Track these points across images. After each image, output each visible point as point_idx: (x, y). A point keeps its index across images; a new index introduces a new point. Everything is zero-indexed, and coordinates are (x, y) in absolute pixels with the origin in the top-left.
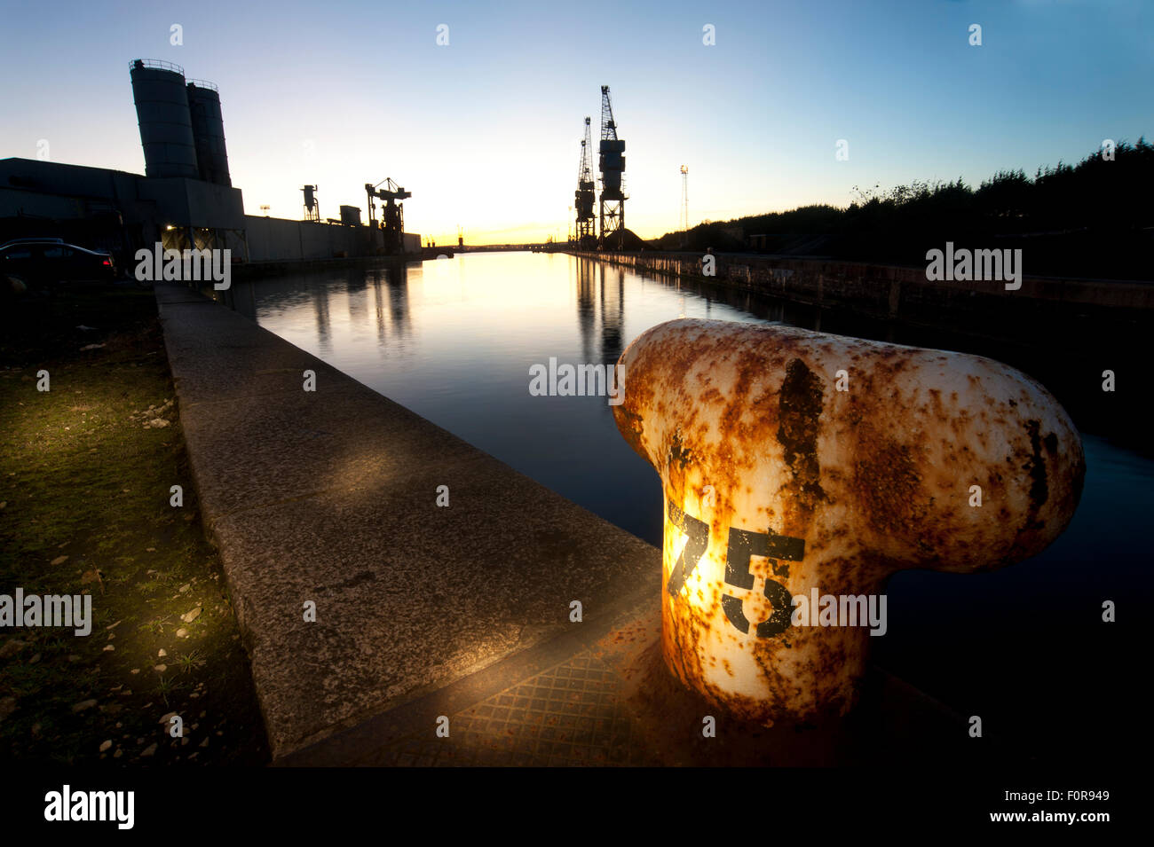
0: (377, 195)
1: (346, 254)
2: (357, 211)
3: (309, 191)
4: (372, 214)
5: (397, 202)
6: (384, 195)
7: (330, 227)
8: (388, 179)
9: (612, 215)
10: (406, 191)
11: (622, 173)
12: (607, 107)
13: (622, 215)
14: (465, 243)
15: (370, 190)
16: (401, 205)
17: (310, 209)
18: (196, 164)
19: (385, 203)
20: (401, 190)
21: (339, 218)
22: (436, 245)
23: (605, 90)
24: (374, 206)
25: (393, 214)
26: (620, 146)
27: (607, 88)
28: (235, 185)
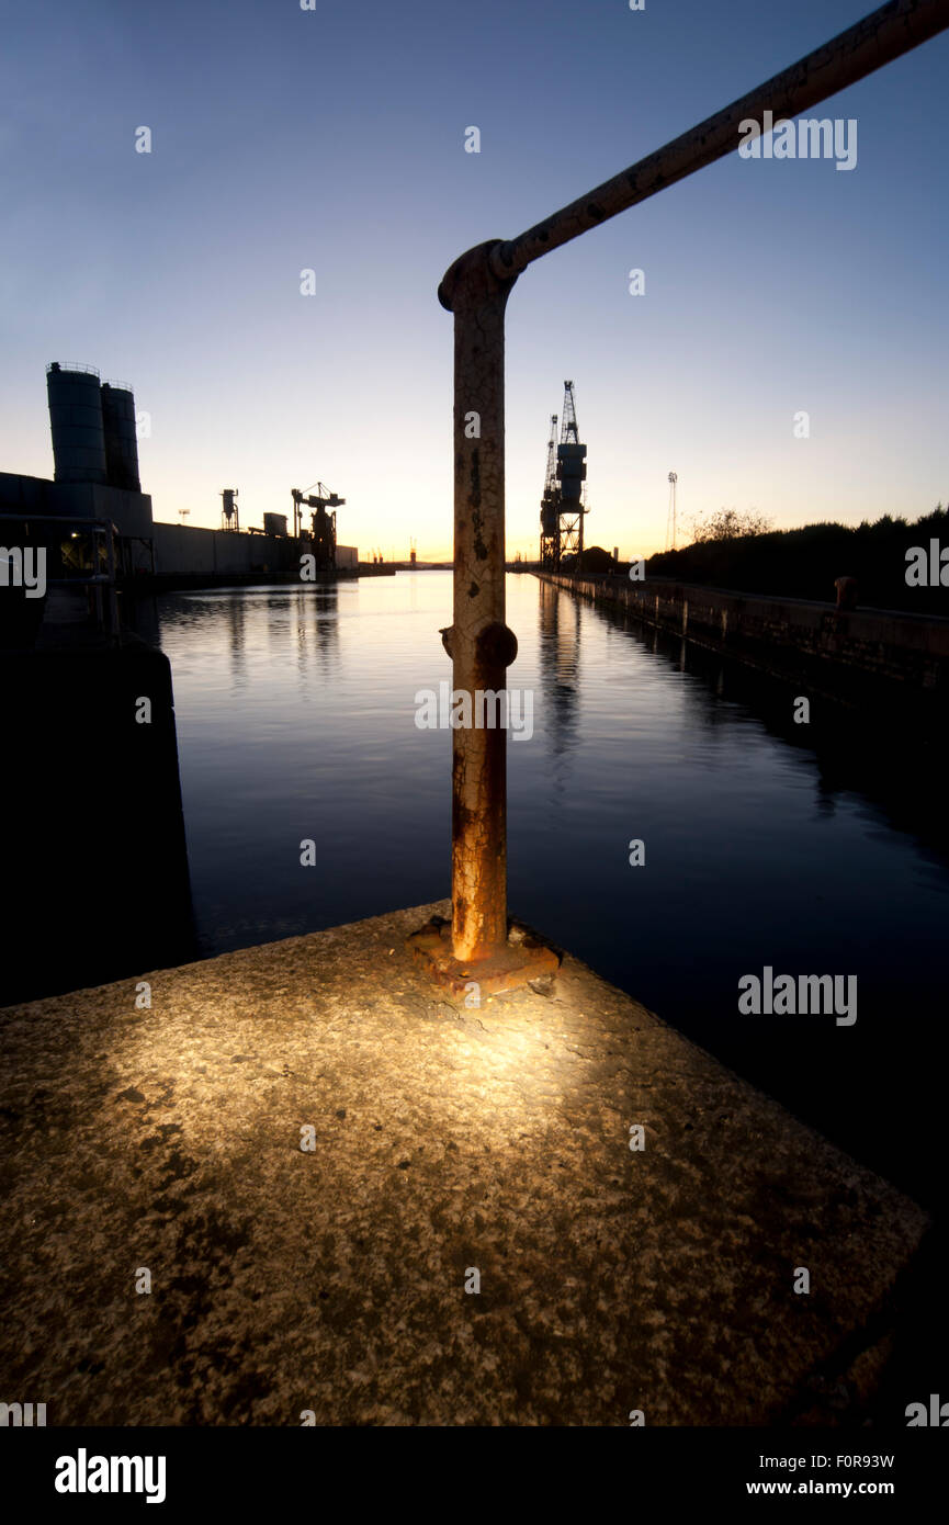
0: (305, 502)
1: (266, 567)
2: (284, 519)
3: (228, 496)
4: (301, 522)
5: (329, 510)
6: (314, 501)
7: (250, 539)
8: (319, 484)
9: (570, 530)
10: (339, 497)
11: (583, 482)
12: (570, 406)
13: (581, 531)
14: (418, 559)
15: (297, 496)
16: (334, 513)
17: (229, 517)
18: (105, 468)
19: (314, 510)
20: (334, 497)
21: (261, 526)
22: (384, 561)
23: (568, 386)
24: (300, 515)
25: (324, 524)
26: (580, 451)
27: (571, 383)
28: (144, 491)
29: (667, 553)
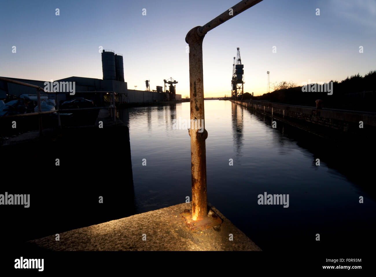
0: (167, 83)
1: (157, 101)
2: (162, 87)
3: (147, 82)
4: (166, 88)
5: (174, 85)
6: (170, 83)
7: (153, 93)
8: (171, 78)
9: (239, 88)
10: (176, 81)
11: (243, 75)
12: (239, 54)
13: (243, 88)
15: (165, 81)
16: (175, 86)
17: (147, 87)
18: (115, 76)
19: (170, 85)
20: (175, 81)
21: (156, 90)
22: (189, 98)
23: (238, 49)
24: (166, 86)
25: (172, 89)
26: (242, 66)
27: (239, 48)
28: (125, 81)
29: (267, 93)
